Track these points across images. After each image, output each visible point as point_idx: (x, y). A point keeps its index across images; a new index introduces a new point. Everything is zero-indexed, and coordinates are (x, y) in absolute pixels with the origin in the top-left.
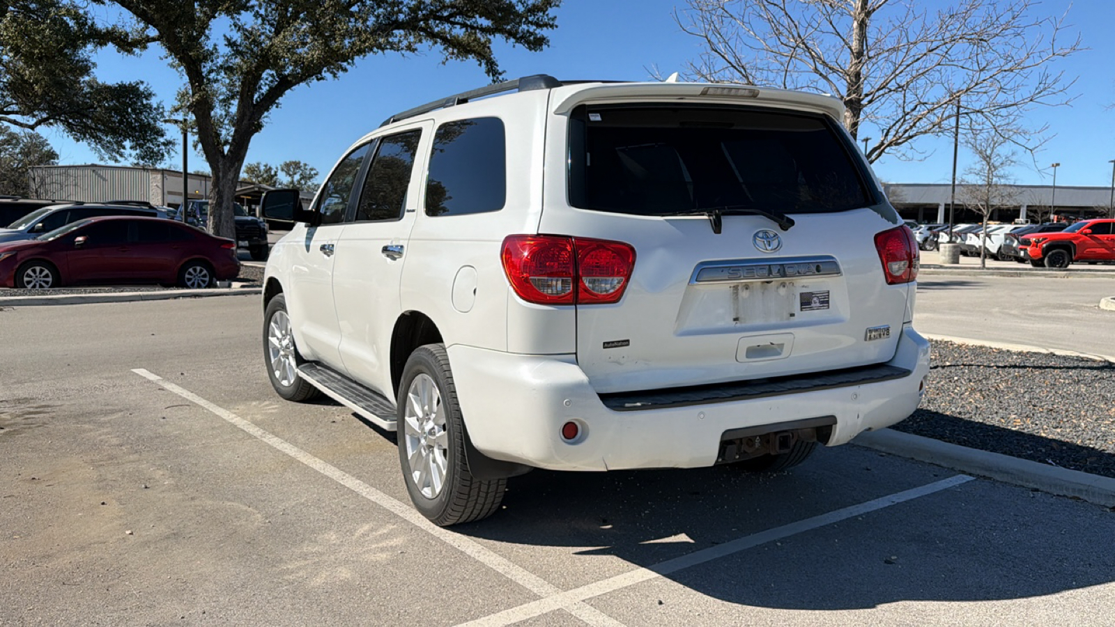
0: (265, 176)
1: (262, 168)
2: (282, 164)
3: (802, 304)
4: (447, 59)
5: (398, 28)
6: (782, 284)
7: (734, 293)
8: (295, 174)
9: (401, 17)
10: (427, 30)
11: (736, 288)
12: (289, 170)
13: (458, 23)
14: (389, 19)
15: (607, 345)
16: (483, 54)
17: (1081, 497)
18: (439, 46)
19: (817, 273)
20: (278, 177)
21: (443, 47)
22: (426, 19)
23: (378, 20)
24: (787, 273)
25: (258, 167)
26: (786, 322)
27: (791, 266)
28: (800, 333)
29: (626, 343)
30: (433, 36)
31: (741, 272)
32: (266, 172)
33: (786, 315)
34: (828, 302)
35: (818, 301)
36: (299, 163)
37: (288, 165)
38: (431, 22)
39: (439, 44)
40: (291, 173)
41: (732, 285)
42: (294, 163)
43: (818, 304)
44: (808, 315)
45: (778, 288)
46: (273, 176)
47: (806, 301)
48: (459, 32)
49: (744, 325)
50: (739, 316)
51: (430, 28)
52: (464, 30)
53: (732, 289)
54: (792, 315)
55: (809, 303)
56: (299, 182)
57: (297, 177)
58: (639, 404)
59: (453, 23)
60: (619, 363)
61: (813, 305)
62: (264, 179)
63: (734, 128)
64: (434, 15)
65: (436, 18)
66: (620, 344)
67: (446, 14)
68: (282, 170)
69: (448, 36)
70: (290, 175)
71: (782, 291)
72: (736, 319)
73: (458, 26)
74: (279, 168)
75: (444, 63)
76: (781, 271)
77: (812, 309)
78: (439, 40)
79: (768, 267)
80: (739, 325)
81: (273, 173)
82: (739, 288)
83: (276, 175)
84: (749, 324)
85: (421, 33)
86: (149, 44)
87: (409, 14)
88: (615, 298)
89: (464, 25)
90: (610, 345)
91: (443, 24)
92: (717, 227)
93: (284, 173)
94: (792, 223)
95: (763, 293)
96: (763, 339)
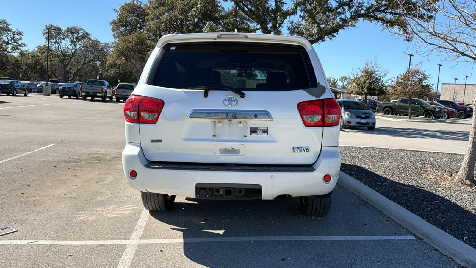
0: (332, 82)
1: (332, 79)
2: (340, 78)
3: (251, 132)
4: (384, 29)
5: (360, 17)
6: (240, 121)
7: (214, 124)
8: (345, 81)
9: (362, 12)
10: (374, 17)
11: (215, 122)
12: (342, 80)
13: (388, 13)
14: (356, 13)
15: (152, 141)
16: (403, 25)
17: (453, 258)
18: (380, 23)
19: (255, 118)
20: (338, 83)
21: (381, 24)
22: (373, 11)
23: (351, 14)
24: (237, 117)
25: (330, 79)
26: (241, 139)
27: (240, 114)
28: (249, 145)
29: (160, 141)
30: (376, 19)
31: (212, 115)
32: (333, 81)
33: (242, 136)
34: (267, 132)
35: (261, 131)
36: (347, 77)
37: (342, 78)
38: (376, 13)
39: (380, 22)
40: (343, 81)
41: (213, 121)
42: (344, 77)
43: (261, 133)
44: (254, 137)
45: (238, 124)
46: (335, 83)
47: (254, 131)
48: (389, 16)
49: (218, 139)
50: (216, 134)
51: (376, 16)
52: (391, 15)
53: (212, 122)
54: (246, 136)
55: (256, 132)
56: (346, 85)
57: (345, 83)
58: (157, 167)
59: (386, 13)
60: (159, 149)
61: (258, 133)
62: (332, 84)
63: (249, 52)
64: (378, 10)
65: (378, 11)
66: (157, 141)
67: (383, 9)
68: (340, 80)
69: (384, 18)
70: (343, 82)
71: (241, 125)
72: (214, 136)
73: (389, 14)
74: (339, 79)
75: (383, 31)
76: (234, 116)
77: (257, 135)
78: (380, 21)
79: (226, 114)
80: (215, 138)
81: (336, 81)
82: (217, 122)
83: (337, 82)
84: (221, 138)
85: (372, 18)
86: (257, 31)
87: (366, 11)
88: (154, 122)
89: (391, 13)
90: (153, 141)
91: (382, 13)
92: (206, 95)
93: (340, 81)
94: (243, 94)
95: (229, 125)
96: (229, 146)
